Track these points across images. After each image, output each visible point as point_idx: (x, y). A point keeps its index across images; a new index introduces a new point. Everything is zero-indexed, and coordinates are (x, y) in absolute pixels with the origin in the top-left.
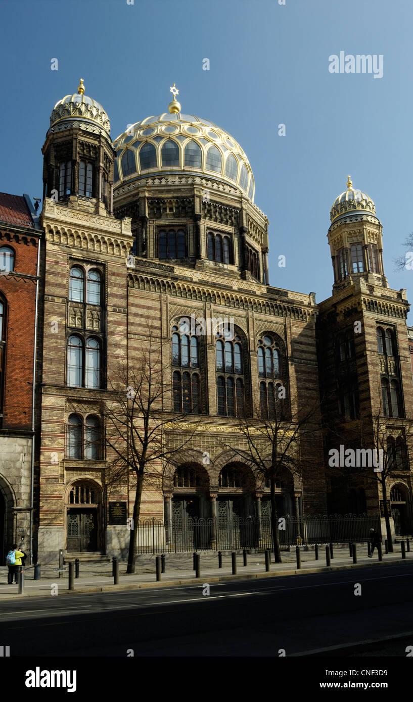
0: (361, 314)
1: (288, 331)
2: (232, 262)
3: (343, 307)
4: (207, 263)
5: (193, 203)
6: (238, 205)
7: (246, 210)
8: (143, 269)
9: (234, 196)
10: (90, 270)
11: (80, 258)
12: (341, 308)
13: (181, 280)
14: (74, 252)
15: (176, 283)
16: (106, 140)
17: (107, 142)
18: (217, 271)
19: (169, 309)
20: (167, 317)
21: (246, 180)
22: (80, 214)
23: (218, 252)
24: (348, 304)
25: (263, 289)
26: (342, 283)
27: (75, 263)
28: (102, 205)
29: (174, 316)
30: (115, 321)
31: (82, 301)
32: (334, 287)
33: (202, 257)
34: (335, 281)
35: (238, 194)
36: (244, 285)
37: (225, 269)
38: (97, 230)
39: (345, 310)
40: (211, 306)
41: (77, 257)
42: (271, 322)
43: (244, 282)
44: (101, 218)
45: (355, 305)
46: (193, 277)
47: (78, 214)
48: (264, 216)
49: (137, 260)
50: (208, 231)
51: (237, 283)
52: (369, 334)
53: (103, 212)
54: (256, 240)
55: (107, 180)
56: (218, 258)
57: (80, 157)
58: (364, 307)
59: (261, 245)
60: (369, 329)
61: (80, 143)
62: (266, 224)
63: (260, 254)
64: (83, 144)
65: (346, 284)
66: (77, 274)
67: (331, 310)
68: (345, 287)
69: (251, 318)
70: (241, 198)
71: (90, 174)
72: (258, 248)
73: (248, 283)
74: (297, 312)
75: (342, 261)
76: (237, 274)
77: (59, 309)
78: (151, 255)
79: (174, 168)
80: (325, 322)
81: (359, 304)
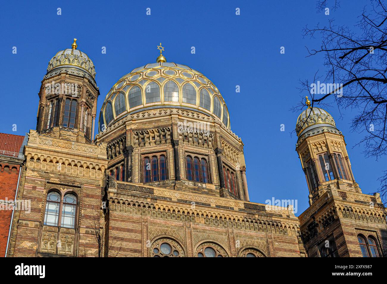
0: (338, 222)
1: (270, 246)
2: (211, 182)
3: (320, 217)
4: (186, 184)
5: (171, 131)
7: (219, 133)
8: (124, 192)
9: (207, 121)
10: (66, 193)
11: (57, 182)
12: (318, 218)
13: (160, 200)
14: (52, 177)
15: (155, 204)
18: (196, 190)
19: (149, 230)
20: (147, 239)
21: (219, 109)
22: (60, 142)
24: (325, 213)
25: (240, 205)
27: (53, 187)
28: (82, 134)
29: (154, 238)
30: (87, 244)
31: (57, 225)
33: (181, 178)
36: (222, 202)
37: (203, 188)
39: (323, 220)
40: (190, 225)
41: (55, 182)
42: (252, 238)
43: (221, 198)
44: (80, 144)
45: (331, 213)
46: (172, 197)
47: (58, 142)
48: (237, 138)
49: (119, 184)
50: (187, 154)
51: (215, 201)
52: (351, 242)
54: (233, 160)
55: (91, 114)
56: (197, 179)
58: (340, 215)
59: (238, 164)
60: (350, 237)
63: (239, 173)
65: (320, 193)
66: (53, 197)
67: (310, 222)
68: (319, 196)
69: (232, 234)
70: (214, 122)
72: (235, 167)
73: (226, 199)
74: (277, 226)
75: (312, 172)
76: (216, 192)
77: (32, 233)
78: (137, 181)
79: (156, 104)
80: (307, 235)
81: (335, 211)
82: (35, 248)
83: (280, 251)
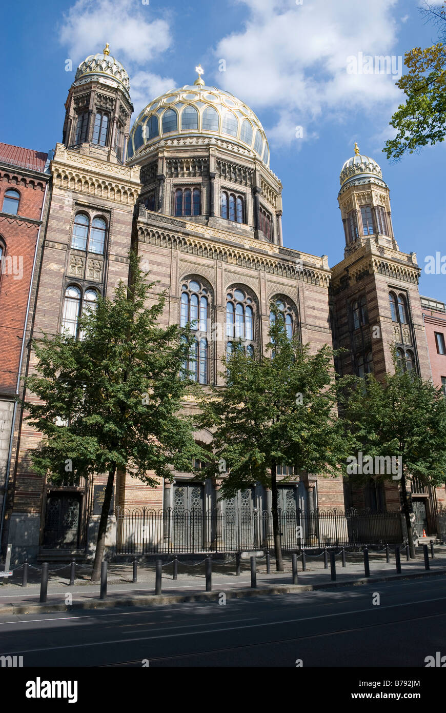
0: (372, 278)
1: (301, 294)
2: (245, 221)
3: (355, 270)
4: (220, 222)
5: (208, 163)
6: (252, 166)
7: (259, 171)
8: (154, 223)
9: (247, 157)
10: (95, 217)
11: (85, 204)
12: (353, 271)
13: (192, 236)
14: (81, 198)
15: (187, 239)
16: (123, 93)
17: (124, 96)
18: (230, 230)
19: (179, 265)
20: (177, 274)
21: (261, 146)
22: (90, 160)
23: (232, 212)
24: (360, 267)
25: (275, 249)
26: (353, 246)
27: (81, 208)
28: (114, 153)
29: (183, 274)
30: (116, 271)
31: (85, 250)
32: (346, 250)
33: (215, 215)
34: (347, 244)
35: (252, 155)
36: (257, 245)
37: (238, 228)
38: (105, 176)
39: (357, 273)
40: (222, 265)
41: (83, 203)
42: (283, 284)
43: (256, 241)
44: (111, 165)
45: (366, 267)
46: (205, 234)
47: (88, 160)
48: (277, 179)
49: (149, 214)
50: (223, 190)
51: (249, 242)
52: (382, 299)
53: (114, 160)
54: (270, 202)
55: (123, 133)
56: (232, 217)
57: (97, 108)
58: (375, 269)
59: (275, 207)
60: (381, 293)
61: (98, 96)
62: (280, 188)
63: (274, 217)
64: (100, 96)
65: (357, 247)
66: (82, 220)
67: (343, 274)
68: (356, 249)
69: (263, 279)
70: (255, 159)
71: (105, 125)
72: (272, 210)
73: (261, 242)
74: (310, 275)
75: (352, 223)
76: (250, 234)
77: (59, 256)
78: (167, 213)
79: (193, 131)
80: (338, 287)
81: (371, 266)
82: (62, 271)
83: (310, 300)
